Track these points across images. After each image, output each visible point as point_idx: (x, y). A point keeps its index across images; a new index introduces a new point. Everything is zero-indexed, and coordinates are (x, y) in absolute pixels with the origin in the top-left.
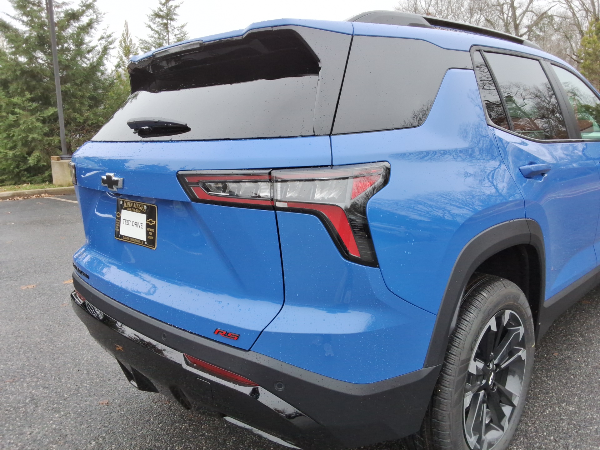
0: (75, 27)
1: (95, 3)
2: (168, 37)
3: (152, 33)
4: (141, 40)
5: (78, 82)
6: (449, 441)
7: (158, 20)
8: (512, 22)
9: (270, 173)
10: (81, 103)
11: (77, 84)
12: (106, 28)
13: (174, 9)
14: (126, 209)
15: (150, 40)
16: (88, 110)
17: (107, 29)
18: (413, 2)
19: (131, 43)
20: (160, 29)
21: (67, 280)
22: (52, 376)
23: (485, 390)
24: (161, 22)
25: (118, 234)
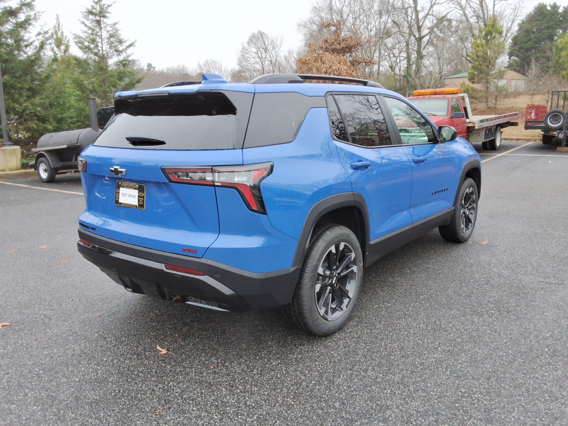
0: (12, 23)
1: (33, 3)
2: (101, 33)
3: (86, 29)
4: (75, 35)
5: (17, 75)
6: (307, 307)
7: (91, 17)
8: (415, 25)
9: (212, 168)
10: (20, 94)
11: (16, 77)
12: (43, 25)
13: (107, 8)
14: (123, 187)
15: (83, 35)
16: (26, 100)
17: (45, 26)
18: (329, 2)
19: (62, 36)
20: (93, 26)
21: (41, 246)
22: (54, 304)
23: (331, 286)
24: (94, 19)
25: (117, 202)
